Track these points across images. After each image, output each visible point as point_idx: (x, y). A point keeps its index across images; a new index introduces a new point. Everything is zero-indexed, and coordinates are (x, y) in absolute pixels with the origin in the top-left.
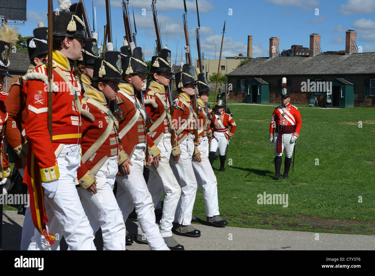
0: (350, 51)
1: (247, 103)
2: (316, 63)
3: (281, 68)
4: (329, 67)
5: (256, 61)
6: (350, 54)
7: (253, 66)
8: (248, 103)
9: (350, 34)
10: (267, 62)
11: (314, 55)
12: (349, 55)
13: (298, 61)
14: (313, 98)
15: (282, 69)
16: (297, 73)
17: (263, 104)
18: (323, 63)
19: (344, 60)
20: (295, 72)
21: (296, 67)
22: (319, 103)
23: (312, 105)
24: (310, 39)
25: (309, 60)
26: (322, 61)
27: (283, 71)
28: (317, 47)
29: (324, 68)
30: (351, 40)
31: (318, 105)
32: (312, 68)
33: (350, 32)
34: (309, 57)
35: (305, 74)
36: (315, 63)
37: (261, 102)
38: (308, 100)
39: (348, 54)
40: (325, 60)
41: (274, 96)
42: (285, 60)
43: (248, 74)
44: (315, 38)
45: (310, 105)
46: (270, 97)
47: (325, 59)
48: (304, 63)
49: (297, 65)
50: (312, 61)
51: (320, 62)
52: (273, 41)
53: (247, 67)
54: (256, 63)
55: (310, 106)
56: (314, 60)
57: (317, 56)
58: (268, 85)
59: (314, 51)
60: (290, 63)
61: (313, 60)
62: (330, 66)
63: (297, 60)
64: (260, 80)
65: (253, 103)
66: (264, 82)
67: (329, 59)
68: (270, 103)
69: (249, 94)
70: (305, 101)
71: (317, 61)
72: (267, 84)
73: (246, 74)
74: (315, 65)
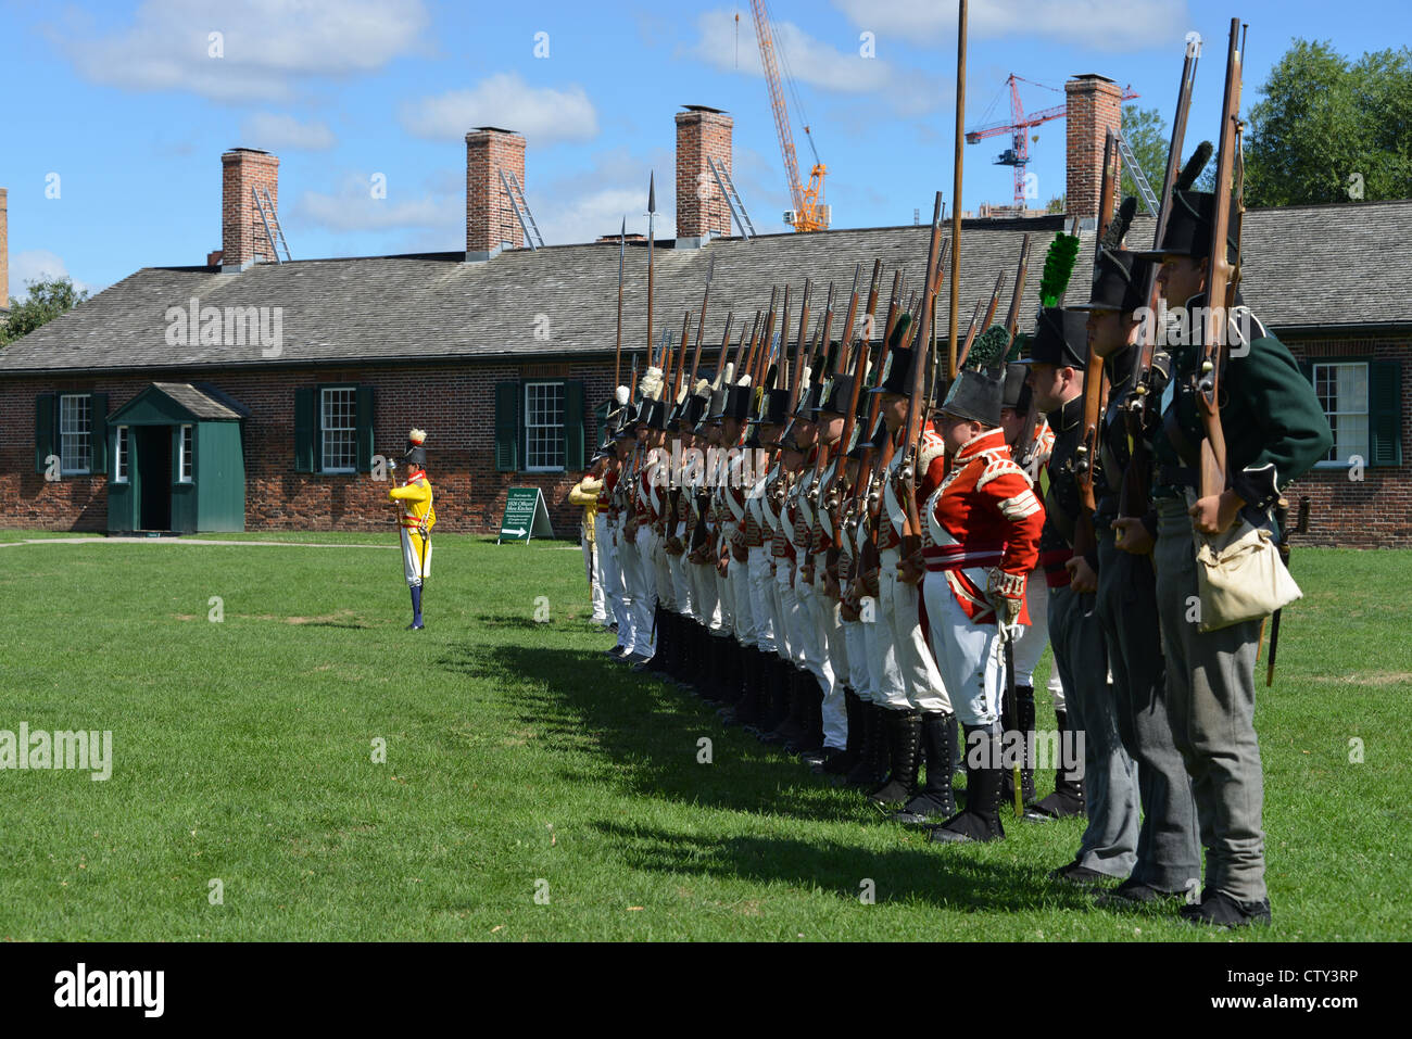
0: (704, 225)
1: (107, 534)
2: (514, 293)
3: (310, 322)
4: (598, 311)
5: (146, 289)
6: (705, 239)
7: (131, 315)
8: (115, 534)
9: (699, 131)
10: (214, 293)
11: (495, 252)
12: (697, 245)
13: (402, 284)
14: (519, 492)
15: (316, 327)
16: (416, 349)
17: (212, 535)
18: (554, 292)
19: (675, 272)
20: (400, 346)
21: (395, 315)
22: (554, 521)
23: (522, 532)
24: (471, 159)
25: (468, 278)
26: (551, 283)
27: (324, 339)
28: (507, 206)
29: (566, 319)
30: (704, 163)
31: (549, 530)
32: (496, 319)
33: (698, 121)
34: (465, 263)
35: (461, 351)
36: (505, 292)
37: (200, 528)
38: (481, 508)
39: (692, 240)
40: (563, 277)
41: (275, 486)
42: (319, 279)
43: (109, 361)
44: (496, 151)
45: (504, 531)
46: (251, 492)
47: (563, 271)
48: (438, 294)
49: (401, 307)
50: (485, 282)
51: (537, 289)
52: (246, 169)
53: (93, 325)
54: (142, 302)
55: (506, 539)
56: (501, 275)
57: (510, 255)
58: (236, 426)
59: (494, 226)
60: (355, 298)
61: (489, 278)
62: (600, 306)
63: (394, 279)
64: (187, 395)
65: (146, 535)
66: (211, 406)
67: (587, 271)
68: (247, 529)
69: (118, 479)
70: (466, 513)
71: (516, 282)
72: (229, 420)
73: (94, 364)
74: (509, 300)
